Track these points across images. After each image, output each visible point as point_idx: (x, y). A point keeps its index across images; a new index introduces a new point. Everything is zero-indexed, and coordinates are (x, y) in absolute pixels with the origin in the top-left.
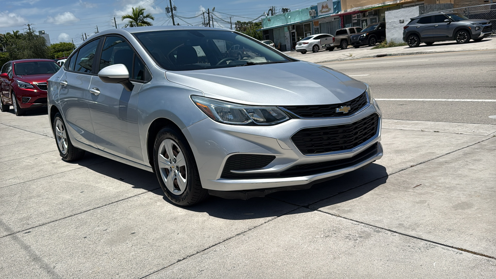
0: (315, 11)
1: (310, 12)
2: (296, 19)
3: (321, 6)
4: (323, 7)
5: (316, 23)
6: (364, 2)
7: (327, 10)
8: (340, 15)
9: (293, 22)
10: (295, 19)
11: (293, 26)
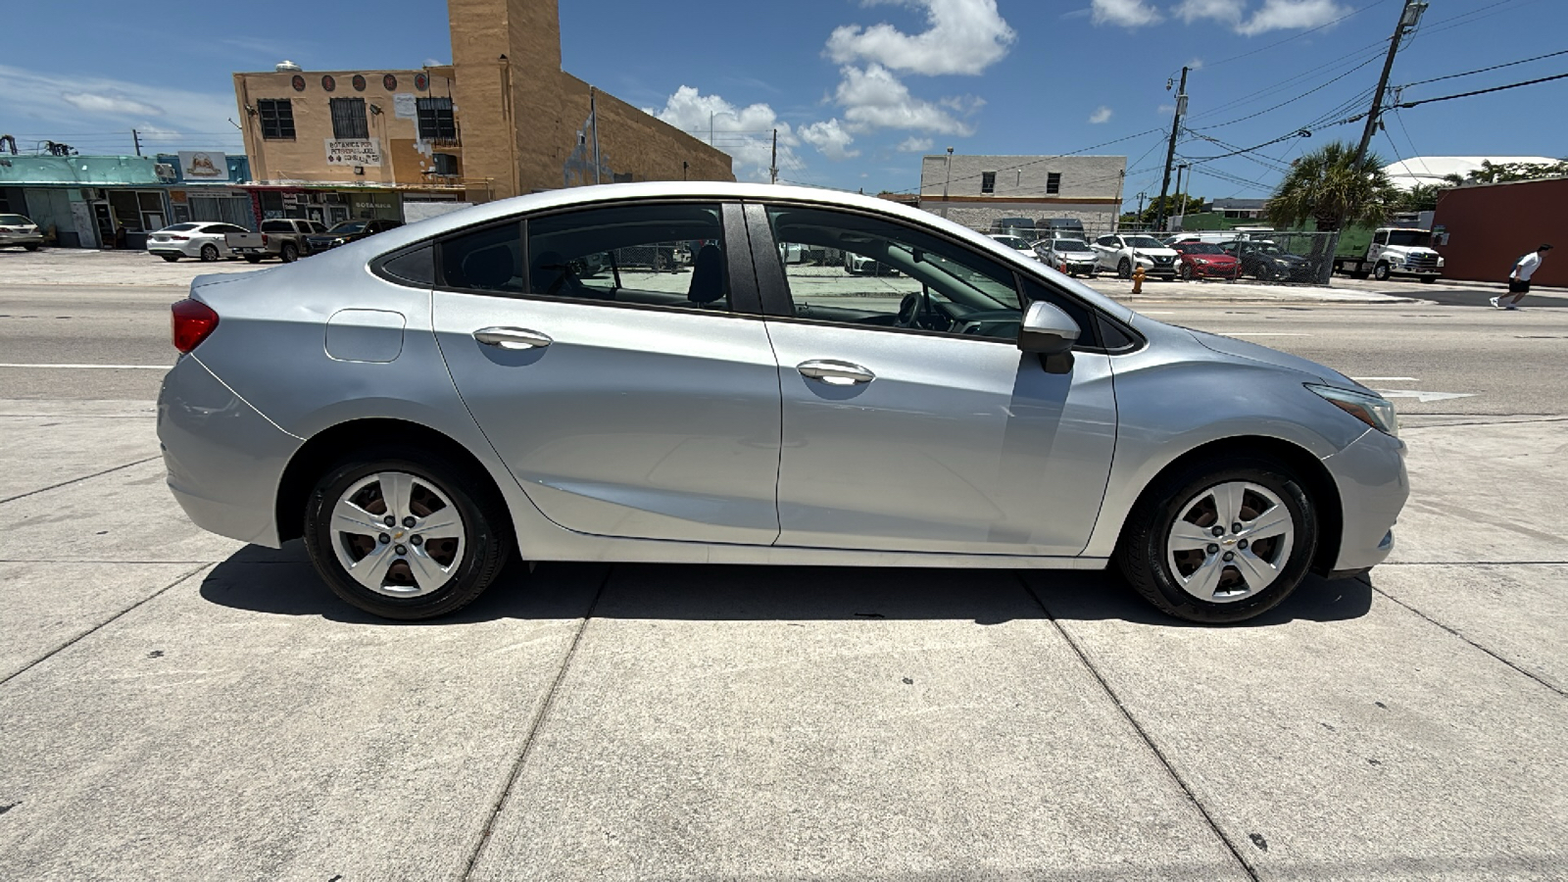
0: (173, 167)
1: (158, 167)
2: (109, 177)
3: (192, 160)
4: (196, 163)
5: (180, 195)
6: (313, 172)
7: (209, 171)
8: (250, 190)
9: (97, 181)
10: (105, 175)
11: (102, 191)
